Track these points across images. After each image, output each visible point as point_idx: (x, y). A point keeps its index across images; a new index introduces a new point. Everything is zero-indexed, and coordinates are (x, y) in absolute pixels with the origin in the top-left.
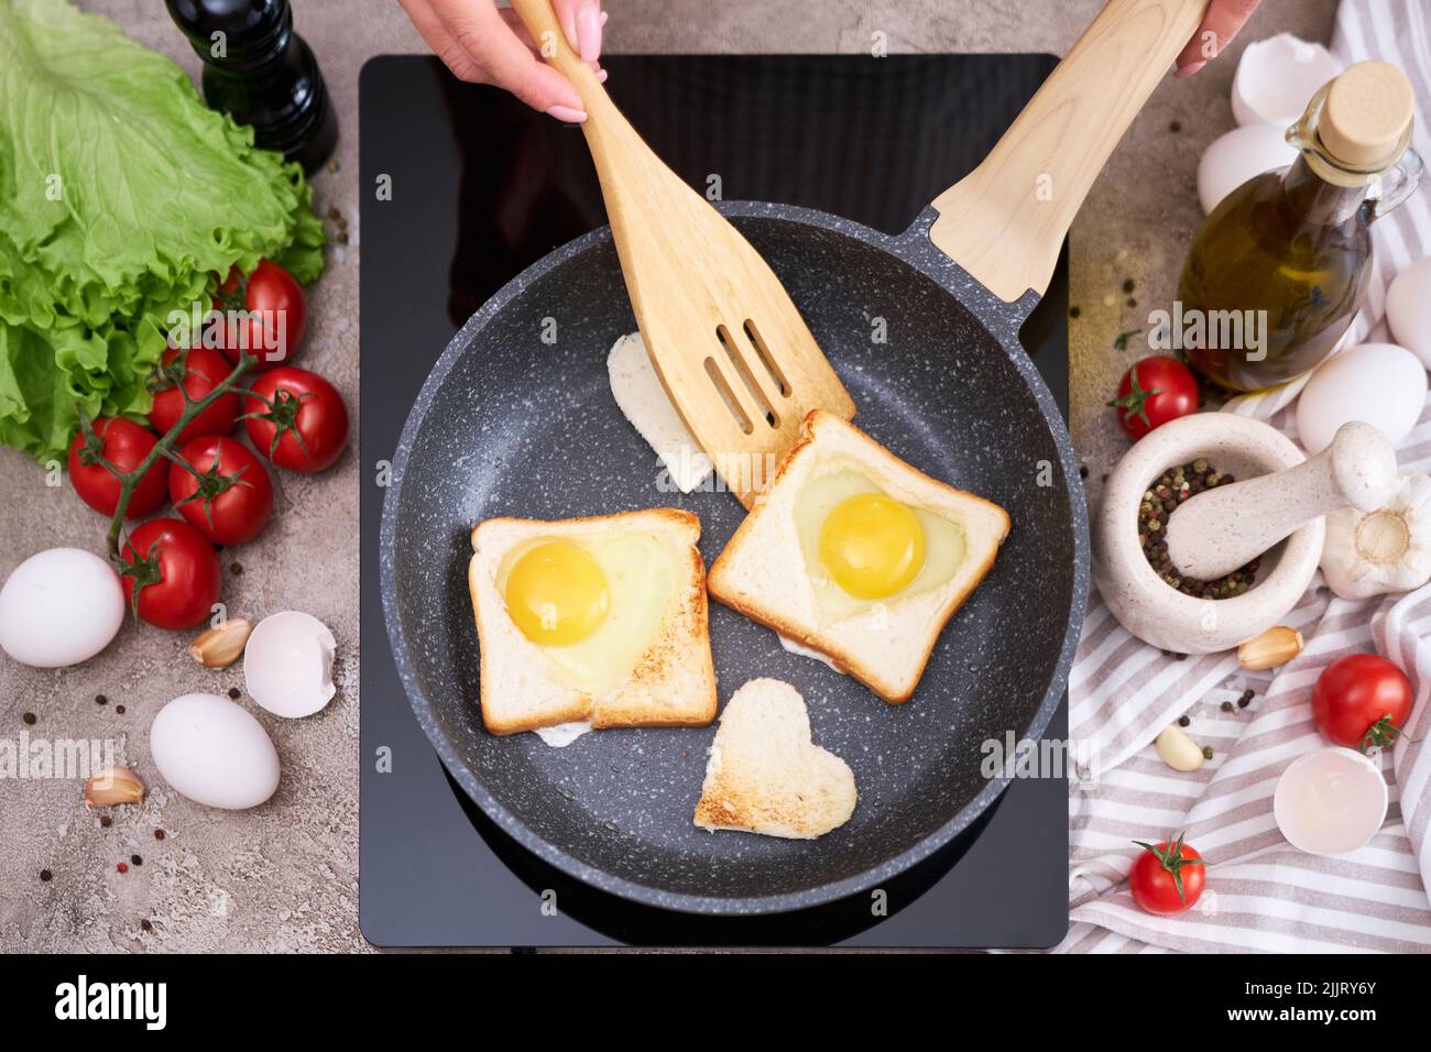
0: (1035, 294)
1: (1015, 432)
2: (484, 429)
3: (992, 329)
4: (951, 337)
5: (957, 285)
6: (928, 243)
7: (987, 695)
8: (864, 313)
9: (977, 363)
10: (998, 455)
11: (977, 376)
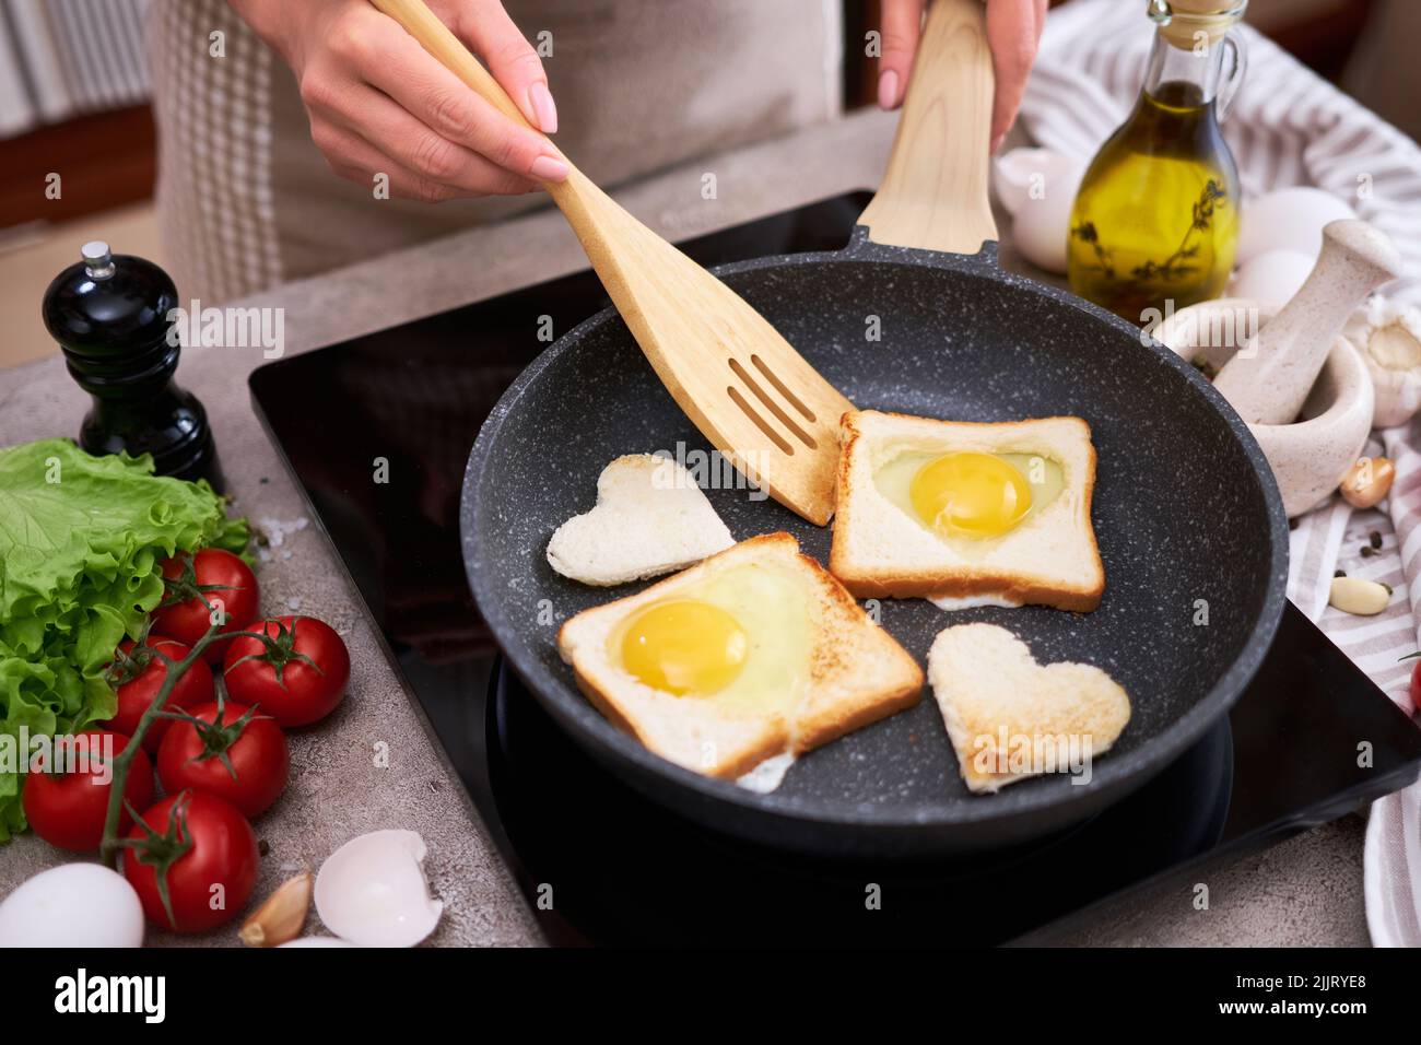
0: (992, 241)
1: (1038, 359)
3: (975, 272)
4: (931, 318)
5: (922, 259)
6: (873, 245)
8: (835, 346)
9: (968, 324)
10: (1031, 392)
11: (973, 337)
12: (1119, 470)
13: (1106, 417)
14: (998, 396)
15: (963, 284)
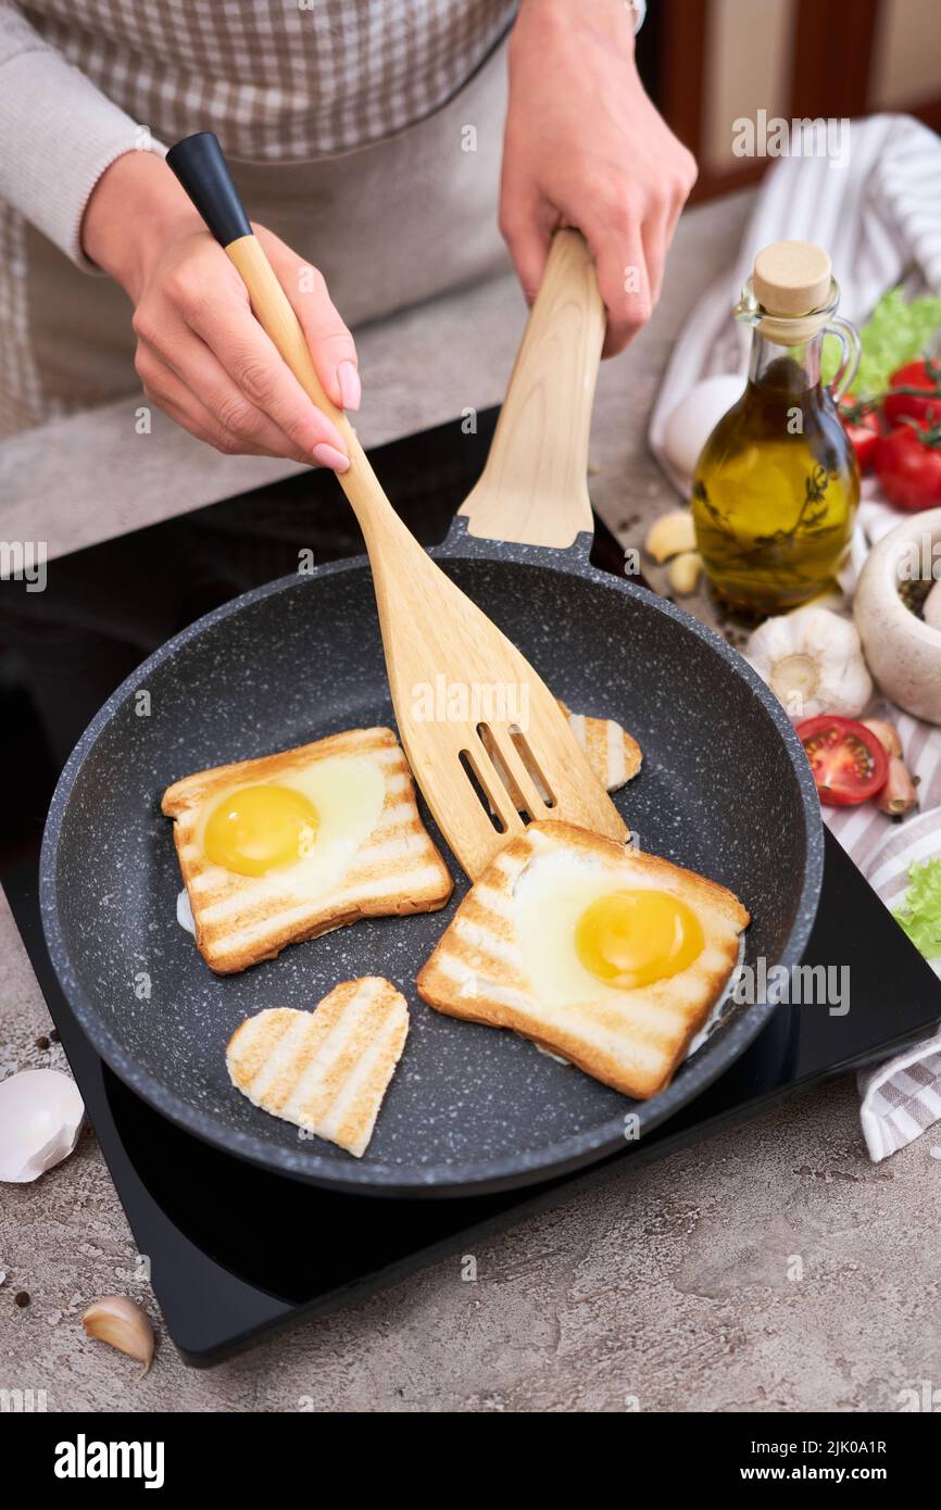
0: (586, 533)
1: (629, 651)
2: (118, 866)
3: (565, 569)
4: (528, 608)
5: (515, 554)
6: (470, 538)
7: (736, 870)
9: (563, 615)
10: (624, 682)
11: (569, 626)
12: (699, 765)
13: (690, 712)
14: (594, 683)
15: (554, 580)
